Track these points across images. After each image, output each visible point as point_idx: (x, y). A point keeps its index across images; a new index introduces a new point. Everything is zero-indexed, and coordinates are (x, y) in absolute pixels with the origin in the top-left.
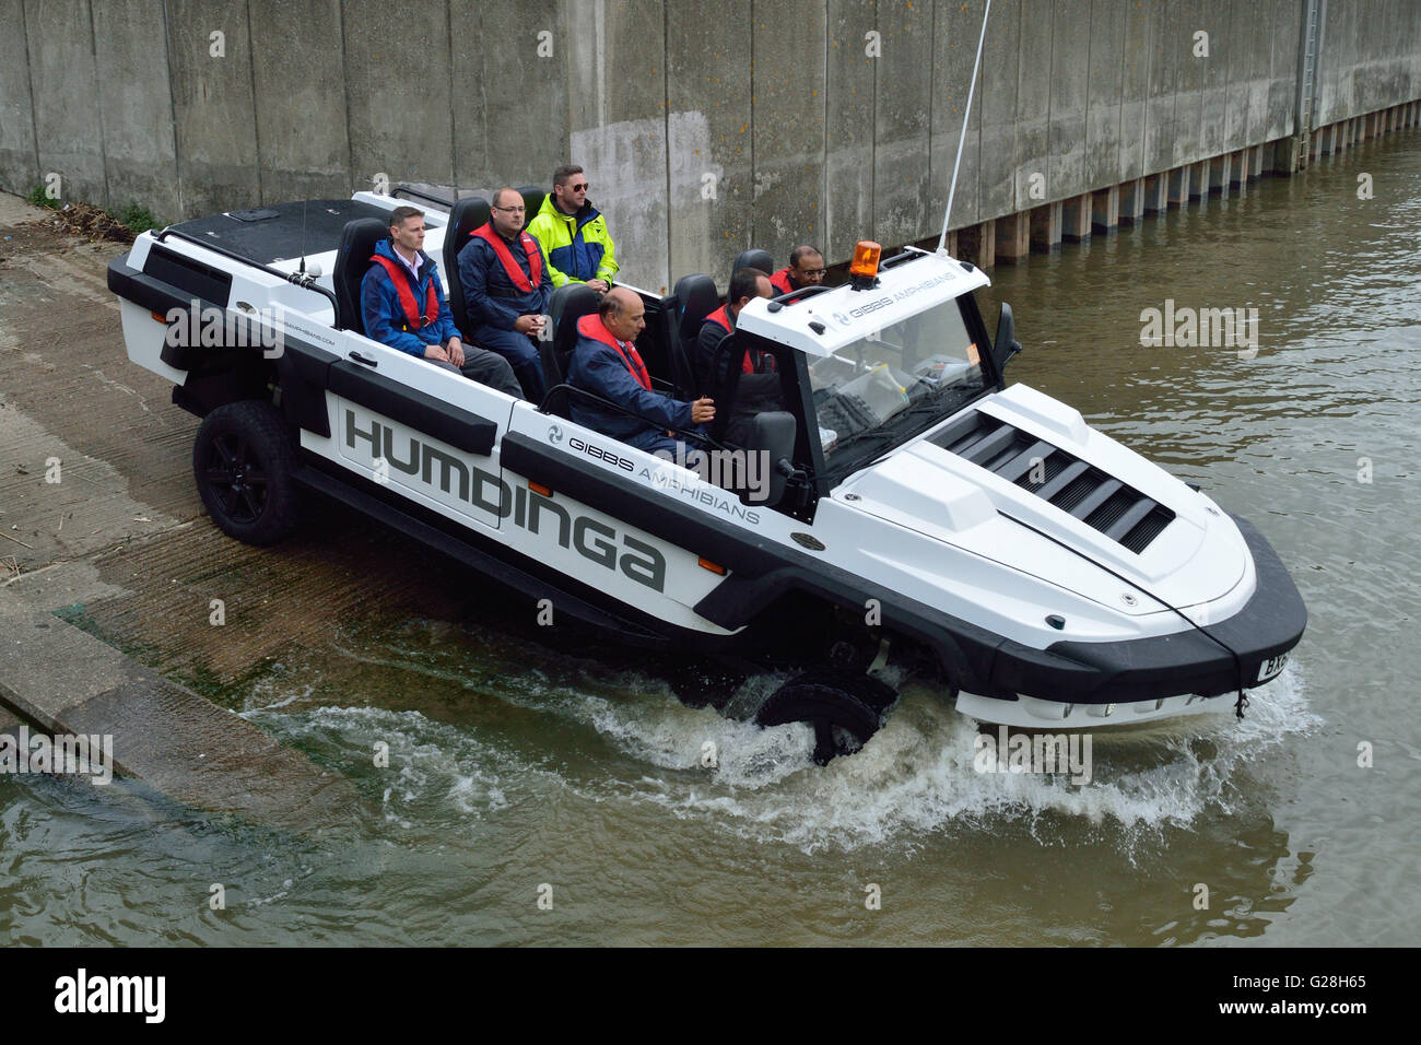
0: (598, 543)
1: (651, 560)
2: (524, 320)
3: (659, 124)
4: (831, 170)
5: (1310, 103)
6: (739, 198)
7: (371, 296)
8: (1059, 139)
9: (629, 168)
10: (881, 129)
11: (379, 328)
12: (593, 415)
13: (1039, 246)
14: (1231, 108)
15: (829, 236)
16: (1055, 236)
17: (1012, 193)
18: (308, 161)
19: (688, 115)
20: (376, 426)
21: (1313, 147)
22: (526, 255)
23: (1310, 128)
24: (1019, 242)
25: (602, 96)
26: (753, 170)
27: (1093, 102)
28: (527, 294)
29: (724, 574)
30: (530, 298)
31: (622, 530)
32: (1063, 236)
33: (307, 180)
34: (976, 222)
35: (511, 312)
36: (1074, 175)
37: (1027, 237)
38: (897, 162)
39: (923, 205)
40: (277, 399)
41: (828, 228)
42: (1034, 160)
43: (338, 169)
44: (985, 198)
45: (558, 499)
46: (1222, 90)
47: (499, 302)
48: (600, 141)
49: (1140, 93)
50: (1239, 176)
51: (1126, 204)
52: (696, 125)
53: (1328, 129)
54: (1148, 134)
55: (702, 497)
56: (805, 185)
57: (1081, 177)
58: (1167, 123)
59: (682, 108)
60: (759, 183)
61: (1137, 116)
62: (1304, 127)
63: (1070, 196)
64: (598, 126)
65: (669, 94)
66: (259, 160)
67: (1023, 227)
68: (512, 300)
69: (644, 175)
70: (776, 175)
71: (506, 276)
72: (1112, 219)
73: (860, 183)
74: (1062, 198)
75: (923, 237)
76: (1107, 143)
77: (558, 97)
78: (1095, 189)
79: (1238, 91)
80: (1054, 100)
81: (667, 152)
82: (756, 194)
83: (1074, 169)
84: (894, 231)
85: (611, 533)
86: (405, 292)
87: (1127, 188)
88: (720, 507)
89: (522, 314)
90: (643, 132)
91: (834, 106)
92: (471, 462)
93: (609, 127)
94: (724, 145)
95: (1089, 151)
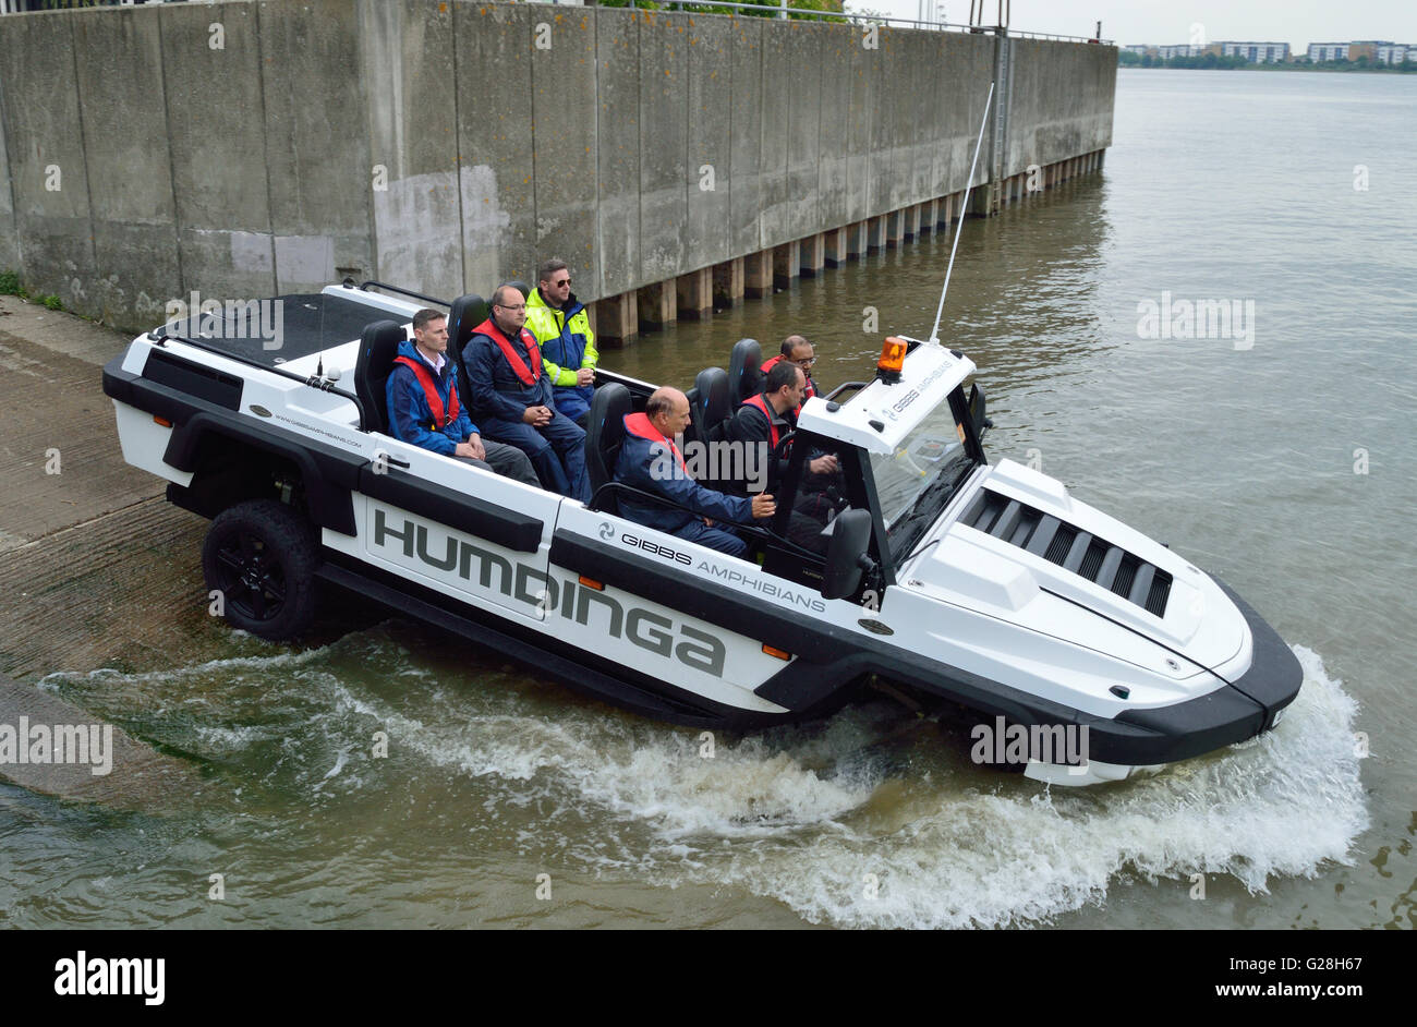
0: (653, 633)
1: (710, 648)
2: (531, 411)
3: (452, 177)
4: (602, 216)
5: (1001, 157)
6: (523, 241)
7: (401, 398)
8: (796, 188)
9: (427, 215)
10: (646, 179)
11: (410, 430)
12: (644, 511)
13: (781, 280)
14: (937, 161)
15: (602, 272)
16: (794, 270)
17: (757, 234)
18: (138, 213)
19: (478, 168)
20: (409, 526)
21: (1004, 194)
22: (527, 350)
23: (1002, 176)
24: (764, 275)
25: (401, 152)
26: (535, 217)
27: (823, 156)
28: (531, 387)
29: (789, 659)
30: (533, 390)
31: (679, 620)
32: (801, 270)
33: (136, 229)
34: (728, 259)
35: (519, 405)
36: (809, 217)
37: (771, 272)
38: (660, 208)
39: (682, 245)
40: (286, 497)
41: (602, 267)
42: (775, 206)
43: (164, 219)
44: (735, 238)
45: (610, 592)
46: (930, 146)
47: (506, 396)
48: (401, 191)
49: (861, 149)
50: (944, 218)
51: (853, 242)
52: (485, 177)
53: (1015, 178)
54: (869, 183)
55: (764, 588)
56: (581, 228)
57: (815, 220)
58: (884, 174)
59: (472, 163)
60: (542, 227)
61: (860, 168)
62: (996, 177)
63: (806, 235)
64: (398, 178)
65: (461, 151)
66: (91, 213)
67: (767, 262)
68: (519, 393)
69: (440, 221)
70: (556, 220)
71: (512, 371)
72: (841, 255)
73: (628, 226)
74: (799, 238)
75: (683, 272)
76: (836, 190)
77: (361, 154)
78: (828, 229)
79: (942, 146)
80: (792, 154)
81: (460, 201)
82: (539, 237)
83: (809, 212)
84: (659, 268)
85: (667, 623)
86: (432, 393)
87: (853, 228)
88: (784, 596)
89: (529, 406)
90: (439, 184)
91: (604, 161)
92: (514, 559)
93: (409, 179)
94: (510, 194)
95: (821, 198)
